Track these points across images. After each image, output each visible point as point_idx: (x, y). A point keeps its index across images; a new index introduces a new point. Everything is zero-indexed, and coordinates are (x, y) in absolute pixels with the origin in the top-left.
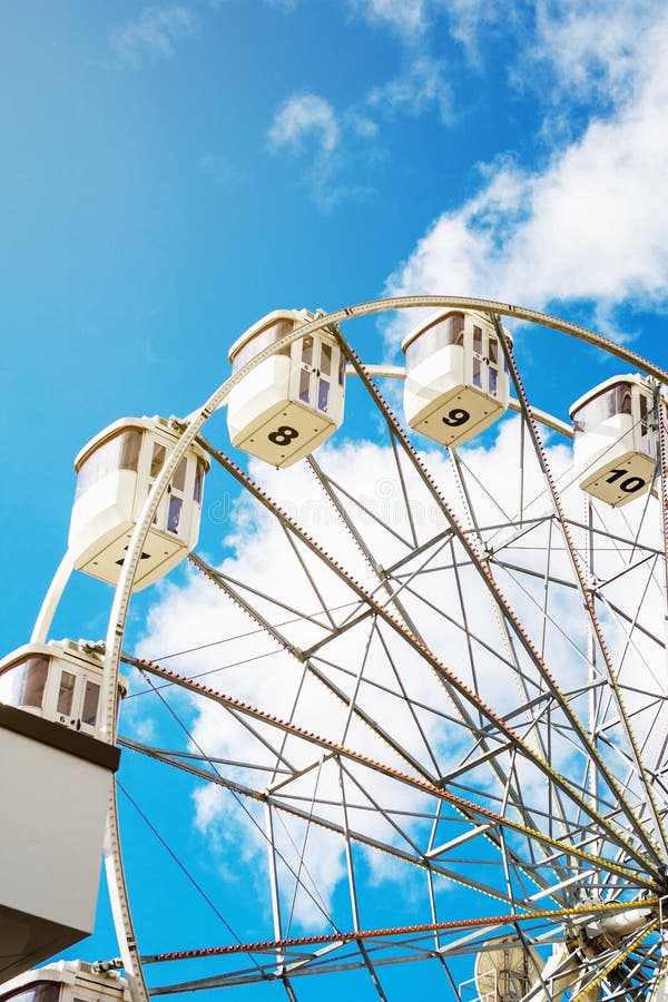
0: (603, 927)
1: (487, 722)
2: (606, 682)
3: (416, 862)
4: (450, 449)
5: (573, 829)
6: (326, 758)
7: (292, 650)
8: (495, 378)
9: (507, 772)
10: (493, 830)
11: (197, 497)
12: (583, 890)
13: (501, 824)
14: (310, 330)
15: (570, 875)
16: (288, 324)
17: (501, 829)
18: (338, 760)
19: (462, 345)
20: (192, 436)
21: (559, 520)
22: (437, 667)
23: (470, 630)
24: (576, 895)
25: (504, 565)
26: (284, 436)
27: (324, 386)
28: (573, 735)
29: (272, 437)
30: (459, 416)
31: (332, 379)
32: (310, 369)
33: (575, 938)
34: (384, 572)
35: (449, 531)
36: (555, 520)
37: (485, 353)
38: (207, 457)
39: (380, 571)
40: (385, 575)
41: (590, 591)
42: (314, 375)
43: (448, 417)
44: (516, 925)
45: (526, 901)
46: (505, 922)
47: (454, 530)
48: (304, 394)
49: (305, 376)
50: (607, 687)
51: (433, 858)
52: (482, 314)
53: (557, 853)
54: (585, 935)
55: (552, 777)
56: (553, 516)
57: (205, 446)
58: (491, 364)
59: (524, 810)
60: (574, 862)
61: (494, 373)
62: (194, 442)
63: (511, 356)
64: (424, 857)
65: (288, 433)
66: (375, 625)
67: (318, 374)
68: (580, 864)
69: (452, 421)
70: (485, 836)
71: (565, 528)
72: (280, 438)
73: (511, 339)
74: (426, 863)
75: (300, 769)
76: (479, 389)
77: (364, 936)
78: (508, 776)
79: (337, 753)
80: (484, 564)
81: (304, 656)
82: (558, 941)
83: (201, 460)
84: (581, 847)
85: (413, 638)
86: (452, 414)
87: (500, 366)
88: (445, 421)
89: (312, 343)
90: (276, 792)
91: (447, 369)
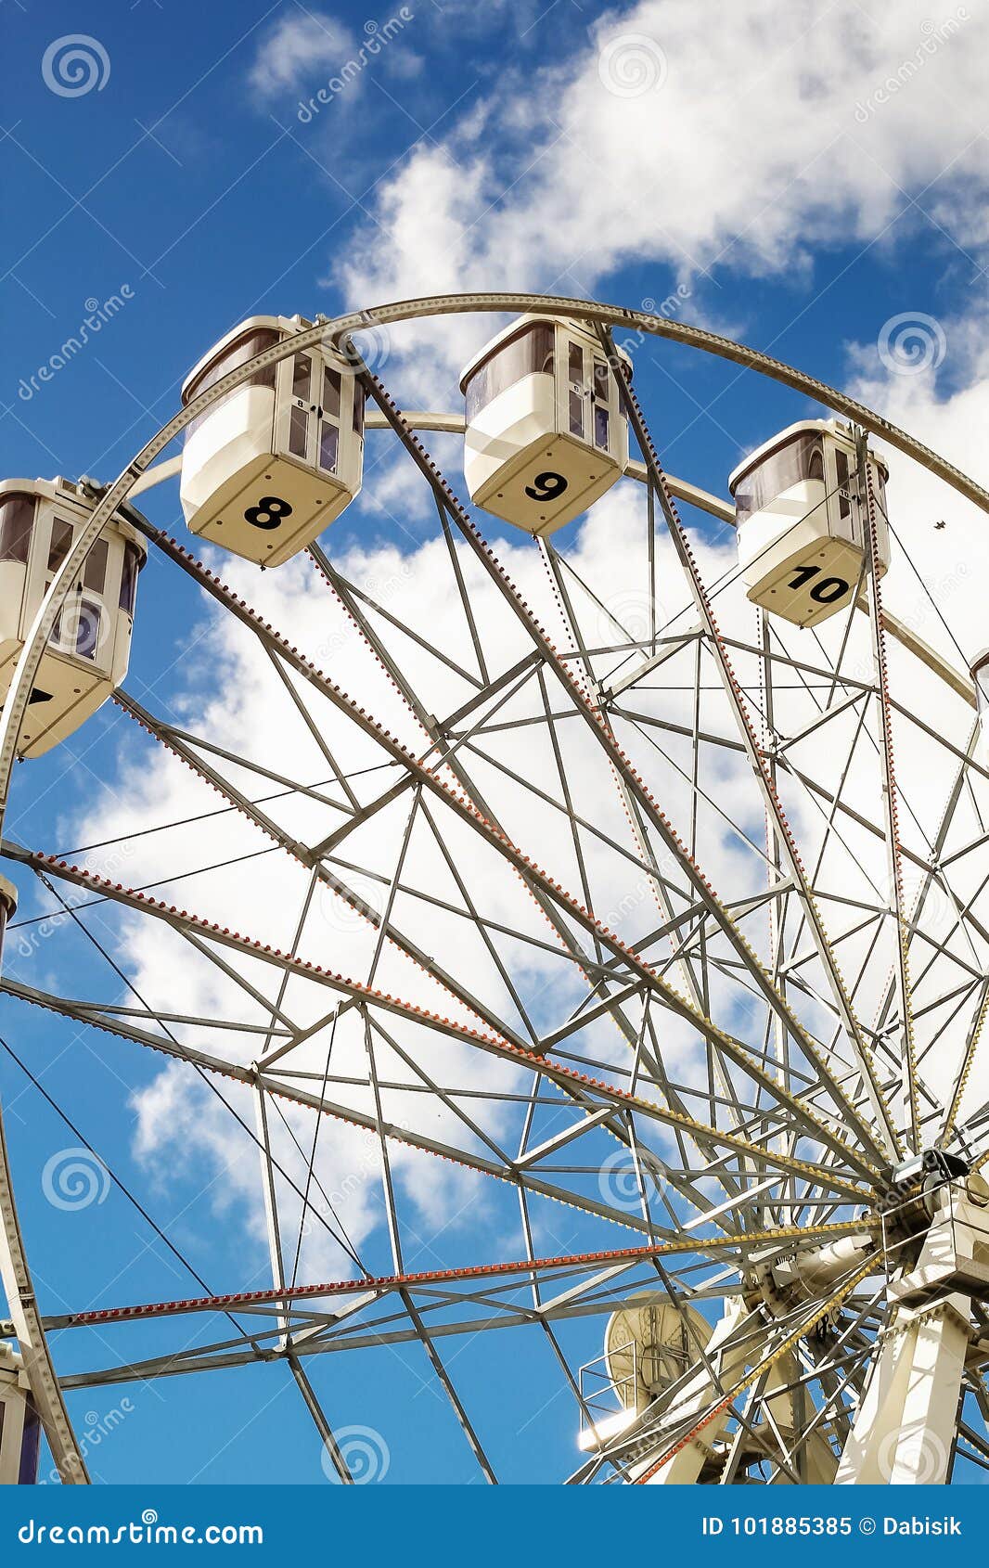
0: (800, 1269)
1: (608, 955)
2: (792, 888)
3: (499, 1174)
4: (540, 539)
5: (749, 1117)
6: (343, 1007)
7: (293, 847)
8: (605, 425)
9: (637, 1026)
10: (616, 1118)
11: (126, 601)
12: (767, 1211)
13: (628, 1106)
14: (302, 343)
15: (745, 1188)
16: (267, 337)
17: (629, 1114)
18: (363, 1010)
19: (552, 372)
20: (114, 505)
21: (712, 639)
22: (519, 863)
23: (576, 812)
24: (757, 1221)
25: (631, 717)
26: (269, 513)
27: (330, 434)
28: (746, 975)
29: (251, 515)
30: (551, 483)
31: (344, 421)
32: (306, 407)
33: (757, 1287)
34: (438, 726)
35: (535, 655)
36: (705, 639)
37: (588, 384)
38: (141, 540)
39: (432, 725)
40: (440, 732)
41: (767, 755)
42: (312, 417)
43: (535, 488)
44: (656, 1262)
45: (677, 1231)
46: (638, 1257)
47: (543, 654)
48: (298, 446)
49: (298, 416)
50: (794, 894)
51: (525, 1166)
52: (582, 324)
53: (723, 1153)
54: (772, 1283)
55: (712, 1036)
56: (703, 633)
57: (136, 523)
58: (598, 401)
59: (669, 1089)
60: (750, 1165)
61: (602, 415)
62: (117, 516)
63: (629, 388)
64: (513, 1166)
65: (275, 507)
66: (419, 800)
67: (320, 414)
68: (761, 1168)
69: (540, 492)
70: (602, 1126)
71: (721, 650)
72: (264, 518)
73: (630, 363)
74: (516, 1174)
75: (304, 1026)
76: (580, 439)
77: (409, 1282)
78: (639, 1031)
79: (361, 998)
80: (598, 714)
81: (312, 857)
82: (730, 1294)
83: (131, 547)
84: (762, 1142)
85: (481, 819)
86: (540, 481)
87: (613, 403)
88: (530, 492)
89: (309, 369)
90: (272, 1066)
91: (527, 408)
